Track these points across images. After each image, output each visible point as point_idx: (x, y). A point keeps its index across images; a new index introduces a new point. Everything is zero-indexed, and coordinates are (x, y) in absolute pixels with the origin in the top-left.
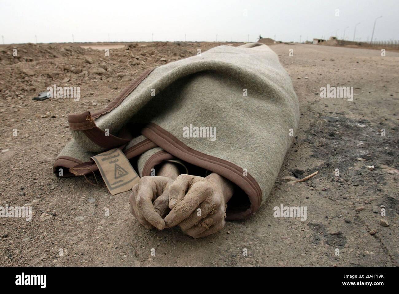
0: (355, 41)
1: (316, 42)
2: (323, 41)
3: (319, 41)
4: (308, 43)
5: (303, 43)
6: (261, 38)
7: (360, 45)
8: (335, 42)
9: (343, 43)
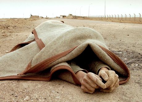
0: (81, 16)
1: (62, 17)
2: (65, 16)
3: (63, 16)
4: (57, 17)
5: (55, 18)
6: (31, 15)
7: (84, 18)
8: (72, 17)
9: (75, 17)
